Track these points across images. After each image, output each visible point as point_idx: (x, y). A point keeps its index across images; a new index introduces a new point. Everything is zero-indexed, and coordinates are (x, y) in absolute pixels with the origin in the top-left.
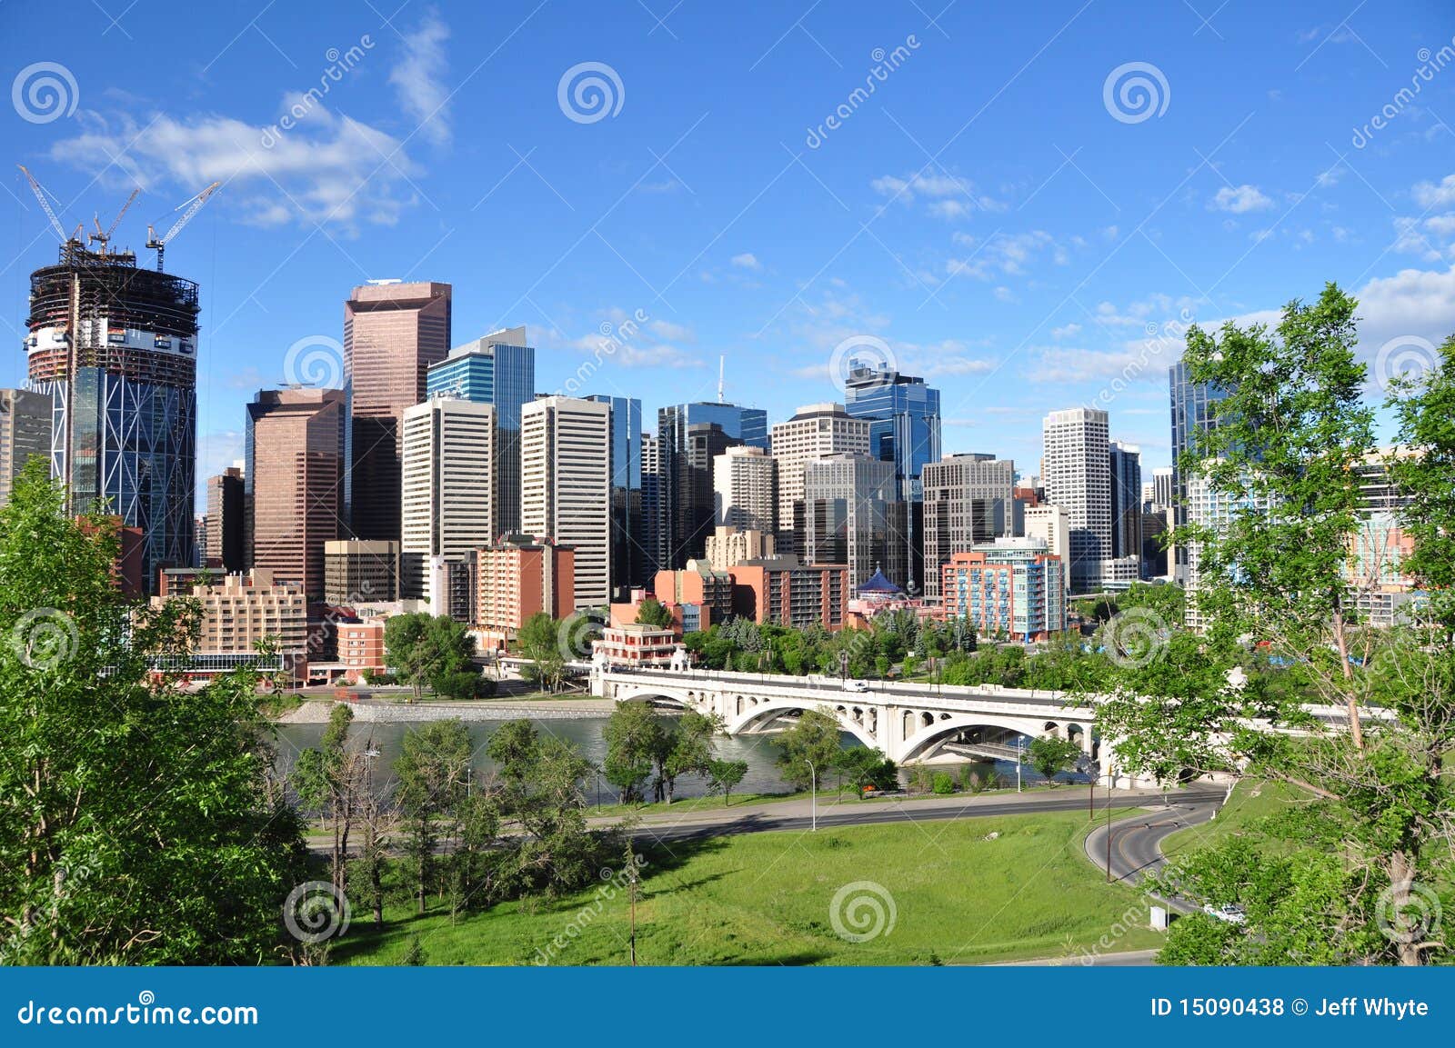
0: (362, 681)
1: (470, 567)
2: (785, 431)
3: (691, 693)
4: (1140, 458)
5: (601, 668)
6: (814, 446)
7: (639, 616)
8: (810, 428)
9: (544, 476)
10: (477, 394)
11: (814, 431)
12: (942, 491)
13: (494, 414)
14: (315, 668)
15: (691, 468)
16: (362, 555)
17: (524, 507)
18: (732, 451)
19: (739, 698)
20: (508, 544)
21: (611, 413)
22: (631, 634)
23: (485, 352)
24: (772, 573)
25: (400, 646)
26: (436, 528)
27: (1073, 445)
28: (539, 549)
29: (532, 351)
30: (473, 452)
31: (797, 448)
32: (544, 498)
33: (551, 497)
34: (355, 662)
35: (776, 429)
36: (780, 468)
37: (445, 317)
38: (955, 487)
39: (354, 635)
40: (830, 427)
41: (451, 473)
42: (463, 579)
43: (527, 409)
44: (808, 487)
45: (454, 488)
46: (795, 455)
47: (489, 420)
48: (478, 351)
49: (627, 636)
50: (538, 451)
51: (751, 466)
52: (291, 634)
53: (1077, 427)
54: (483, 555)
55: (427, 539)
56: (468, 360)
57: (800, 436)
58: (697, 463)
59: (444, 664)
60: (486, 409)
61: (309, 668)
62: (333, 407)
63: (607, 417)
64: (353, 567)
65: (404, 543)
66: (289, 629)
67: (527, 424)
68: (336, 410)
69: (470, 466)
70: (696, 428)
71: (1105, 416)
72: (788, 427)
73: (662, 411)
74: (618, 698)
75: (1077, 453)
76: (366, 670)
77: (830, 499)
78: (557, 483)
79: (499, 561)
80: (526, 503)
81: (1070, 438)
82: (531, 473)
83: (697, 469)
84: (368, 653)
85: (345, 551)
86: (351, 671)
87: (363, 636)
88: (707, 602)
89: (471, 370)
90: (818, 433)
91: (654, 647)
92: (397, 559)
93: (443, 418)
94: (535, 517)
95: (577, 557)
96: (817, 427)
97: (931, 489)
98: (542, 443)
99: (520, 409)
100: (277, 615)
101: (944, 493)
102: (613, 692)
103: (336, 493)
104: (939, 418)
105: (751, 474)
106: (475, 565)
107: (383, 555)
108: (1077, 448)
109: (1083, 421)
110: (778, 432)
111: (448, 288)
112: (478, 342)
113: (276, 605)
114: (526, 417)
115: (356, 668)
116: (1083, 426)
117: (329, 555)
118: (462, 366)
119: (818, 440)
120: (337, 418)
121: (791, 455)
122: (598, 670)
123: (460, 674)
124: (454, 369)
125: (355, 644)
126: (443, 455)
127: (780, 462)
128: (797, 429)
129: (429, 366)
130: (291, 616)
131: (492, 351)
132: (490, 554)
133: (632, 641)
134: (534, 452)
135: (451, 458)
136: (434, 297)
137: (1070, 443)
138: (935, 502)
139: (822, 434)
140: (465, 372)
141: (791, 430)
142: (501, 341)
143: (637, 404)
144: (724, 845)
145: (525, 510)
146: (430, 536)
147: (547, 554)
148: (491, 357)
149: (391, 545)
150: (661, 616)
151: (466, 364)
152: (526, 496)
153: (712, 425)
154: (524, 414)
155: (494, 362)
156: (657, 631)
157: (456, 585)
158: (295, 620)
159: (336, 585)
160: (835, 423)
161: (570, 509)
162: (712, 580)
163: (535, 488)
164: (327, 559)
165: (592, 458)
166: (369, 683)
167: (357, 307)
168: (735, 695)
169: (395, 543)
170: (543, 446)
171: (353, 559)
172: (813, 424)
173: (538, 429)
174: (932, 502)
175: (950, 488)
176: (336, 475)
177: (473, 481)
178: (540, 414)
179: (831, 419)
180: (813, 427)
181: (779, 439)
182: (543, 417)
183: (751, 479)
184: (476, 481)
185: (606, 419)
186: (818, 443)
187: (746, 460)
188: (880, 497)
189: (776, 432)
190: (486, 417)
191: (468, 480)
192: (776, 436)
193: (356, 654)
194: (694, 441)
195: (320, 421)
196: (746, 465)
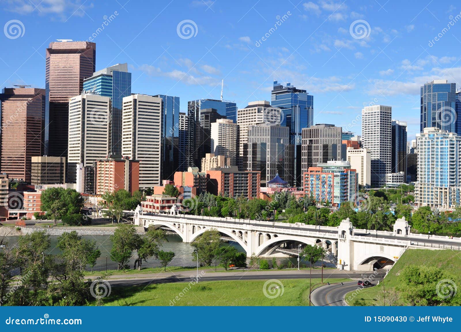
0: (34, 218)
1: (94, 169)
2: (243, 113)
3: (175, 224)
4: (407, 128)
5: (138, 213)
6: (255, 120)
7: (164, 191)
9: (131, 129)
10: (104, 93)
11: (255, 113)
12: (310, 140)
13: (110, 101)
14: (12, 212)
15: (202, 128)
16: (48, 163)
17: (123, 143)
18: (219, 121)
19: (194, 226)
20: (110, 159)
21: (162, 102)
22: (157, 199)
23: (109, 74)
24: (225, 174)
25: (48, 202)
26: (83, 152)
27: (375, 122)
28: (124, 161)
29: (130, 74)
31: (248, 120)
32: (131, 139)
33: (134, 139)
34: (31, 209)
35: (239, 112)
36: (240, 129)
37: (92, 57)
38: (315, 139)
39: (31, 197)
40: (263, 111)
41: (90, 127)
42: (91, 174)
43: (125, 99)
44: (249, 137)
45: (91, 134)
46: (247, 123)
48: (106, 73)
49: (155, 200)
50: (129, 118)
51: (227, 128)
52: (1, 196)
53: (376, 113)
54: (99, 163)
55: (79, 157)
56: (100, 77)
57: (249, 115)
58: (205, 126)
59: (67, 210)
60: (107, 99)
61: (9, 212)
62: (40, 97)
63: (161, 104)
64: (43, 168)
65: (69, 158)
67: (125, 106)
70: (205, 110)
71: (390, 109)
72: (244, 111)
73: (189, 103)
74: (145, 227)
75: (376, 125)
76: (36, 213)
77: (259, 143)
78: (137, 133)
79: (106, 166)
80: (124, 141)
81: (373, 118)
82: (126, 128)
83: (205, 129)
84: (37, 205)
85: (40, 161)
86: (29, 213)
87: (35, 197)
88: (195, 186)
89: (102, 82)
90: (257, 114)
91: (167, 205)
92: (64, 165)
93: (86, 103)
94: (127, 148)
95: (140, 166)
96: (257, 111)
97: (305, 139)
98: (131, 115)
99: (122, 100)
101: (311, 141)
102: (143, 223)
103: (41, 136)
104: (312, 108)
105: (227, 131)
106: (96, 168)
107: (58, 163)
108: (376, 123)
109: (379, 111)
110: (240, 113)
111: (94, 45)
112: (106, 69)
114: (125, 103)
115: (31, 212)
116: (379, 113)
117: (34, 163)
118: (98, 80)
119: (257, 117)
120: (41, 101)
121: (245, 123)
122: (137, 214)
123: (75, 215)
124: (95, 81)
125: (31, 201)
126: (86, 119)
127: (240, 126)
128: (248, 112)
129: (84, 80)
130: (1, 188)
131: (112, 74)
132: (103, 163)
133: (157, 202)
134: (128, 119)
136: (87, 48)
137: (373, 121)
138: (307, 145)
139: (259, 114)
140: (99, 82)
141: (245, 112)
142: (116, 69)
143: (177, 99)
144: (154, 288)
145: (124, 145)
146: (80, 155)
147: (127, 164)
148: (112, 76)
149: (61, 159)
150: (174, 192)
151: (100, 79)
152: (124, 138)
153: (213, 109)
154: (124, 102)
155: (112, 78)
156: (169, 198)
157: (88, 177)
159: (36, 176)
161: (143, 144)
162: (198, 176)
163: (128, 135)
164: (32, 165)
165: (153, 122)
166: (37, 219)
167: (52, 51)
168: (192, 225)
169: (64, 158)
170: (132, 116)
171: (44, 165)
172: (255, 109)
173: (129, 109)
174: (305, 145)
175: (313, 139)
176: (41, 128)
177: (100, 131)
178: (131, 102)
179: (263, 107)
180: (255, 111)
181: (240, 116)
182: (132, 103)
183: (227, 133)
184: (101, 131)
185: (160, 105)
186: (257, 118)
187: (225, 125)
188: (282, 142)
189: (239, 113)
190: (107, 103)
191: (97, 131)
192: (239, 115)
193: (32, 206)
194: (203, 116)
195: (33, 103)
196: (225, 127)
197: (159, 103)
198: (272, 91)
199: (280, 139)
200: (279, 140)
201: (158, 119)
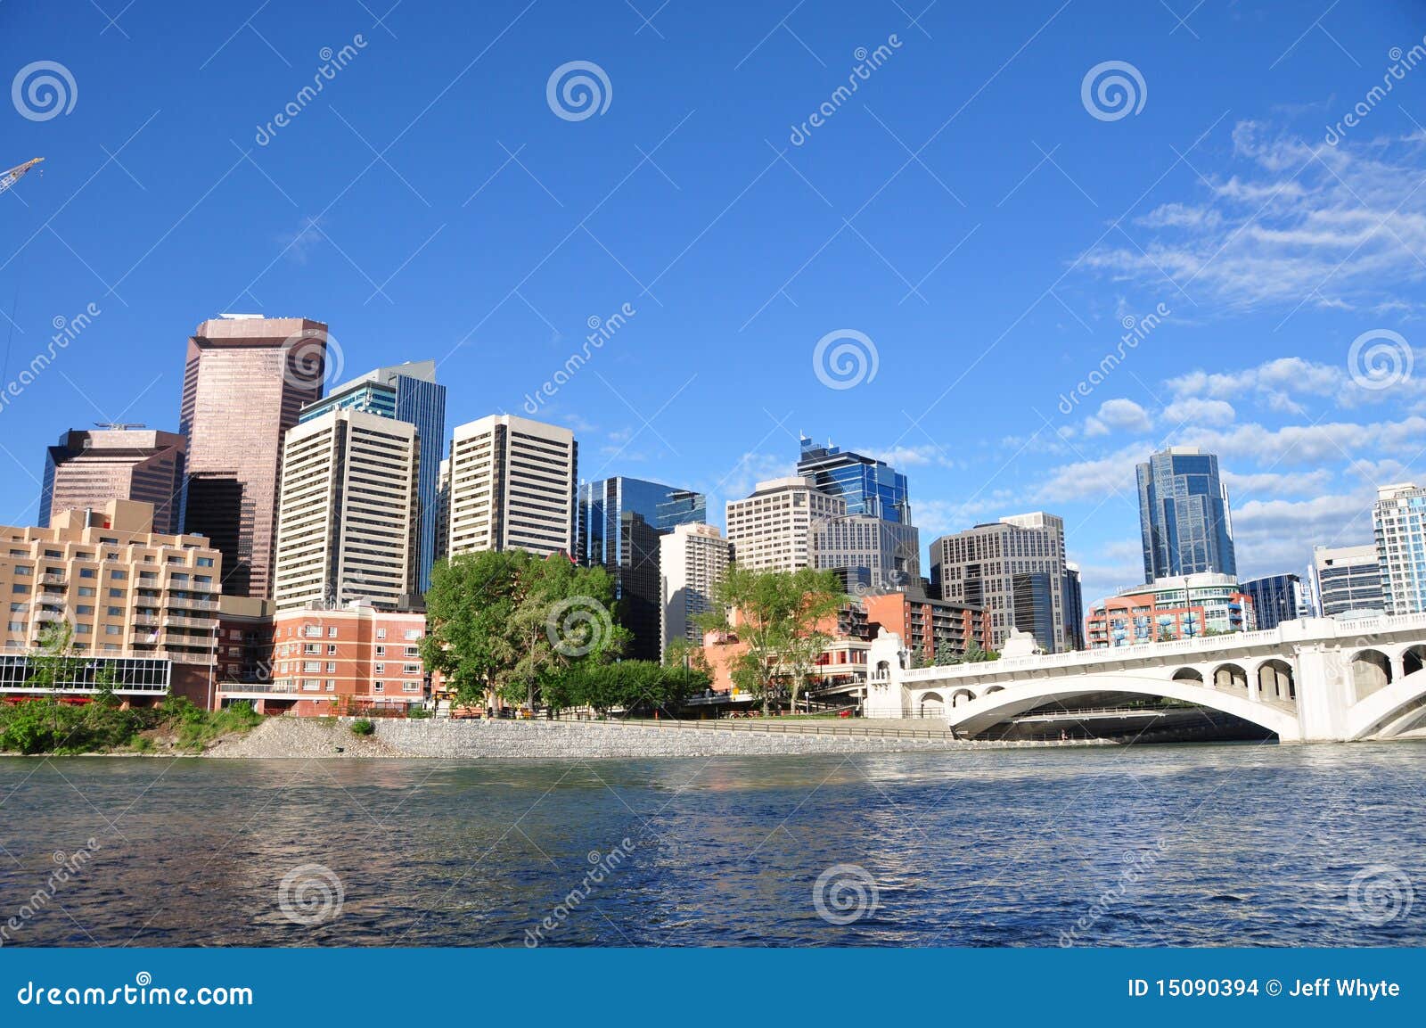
2: (745, 510)
4: (1079, 575)
6: (786, 525)
8: (781, 503)
11: (787, 506)
12: (969, 567)
13: (416, 438)
14: (231, 695)
18: (683, 530)
21: (575, 444)
23: (385, 382)
24: (913, 604)
29: (440, 386)
30: (387, 485)
31: (763, 529)
33: (498, 546)
34: (315, 685)
35: (732, 508)
36: (737, 555)
38: (989, 561)
39: (316, 632)
40: (806, 503)
41: (356, 510)
43: (463, 432)
44: (820, 553)
45: (359, 530)
46: (759, 537)
47: (410, 445)
48: (376, 380)
50: (479, 485)
51: (708, 548)
52: (187, 622)
57: (767, 513)
61: (219, 695)
63: (570, 448)
66: (186, 613)
67: (459, 454)
68: (173, 459)
69: (382, 504)
71: (1060, 522)
72: (750, 504)
77: (850, 567)
78: (506, 527)
82: (465, 517)
84: (341, 669)
86: (306, 703)
87: (334, 633)
90: (792, 509)
93: (350, 434)
96: (791, 501)
97: (955, 565)
99: (451, 434)
100: (162, 582)
101: (974, 569)
105: (708, 558)
110: (736, 511)
111: (325, 327)
112: (379, 372)
113: (160, 564)
114: (460, 444)
115: (315, 698)
119: (792, 517)
121: (754, 538)
125: (318, 649)
126: (347, 483)
127: (737, 548)
128: (762, 506)
129: (303, 408)
130: (189, 585)
131: (394, 384)
134: (472, 487)
135: (357, 490)
138: (961, 581)
139: (797, 509)
141: (753, 508)
142: (406, 375)
148: (393, 391)
151: (362, 395)
152: (456, 549)
154: (457, 440)
155: (396, 396)
158: (197, 595)
160: (813, 497)
163: (472, 535)
165: (551, 499)
167: (204, 343)
170: (488, 479)
172: (785, 498)
173: (479, 457)
174: (956, 582)
175: (982, 562)
177: (385, 524)
178: (486, 435)
179: (808, 492)
180: (786, 502)
181: (736, 520)
182: (492, 439)
183: (708, 564)
186: (792, 521)
187: (703, 540)
188: (905, 569)
189: (732, 512)
190: (406, 440)
191: (377, 523)
192: (731, 516)
193: (318, 670)
195: (150, 468)
196: (702, 546)
197: (565, 446)
198: (799, 465)
199: (902, 560)
200: (899, 561)
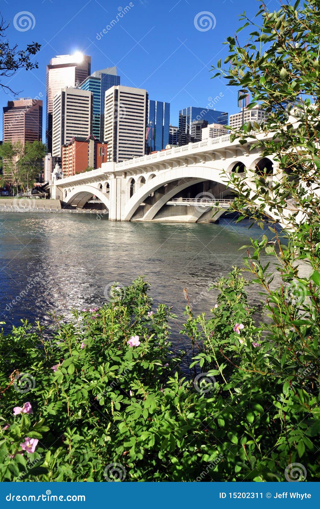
2: (235, 118)
8: (247, 115)
9: (112, 123)
11: (249, 116)
13: (92, 96)
18: (210, 126)
21: (147, 95)
23: (97, 77)
28: (88, 142)
30: (81, 114)
33: (116, 134)
35: (231, 117)
37: (87, 70)
40: (257, 115)
41: (70, 123)
43: (108, 92)
45: (71, 130)
47: (90, 99)
48: (94, 76)
50: (111, 112)
51: (219, 133)
54: (64, 149)
56: (89, 80)
60: (88, 94)
62: (36, 108)
67: (107, 100)
68: (38, 109)
69: (80, 121)
72: (237, 116)
73: (180, 112)
78: (118, 127)
79: (70, 151)
80: (106, 138)
82: (108, 124)
89: (90, 84)
90: (250, 118)
93: (66, 96)
96: (250, 115)
98: (112, 108)
99: (104, 93)
112: (96, 73)
114: (107, 97)
120: (38, 112)
122: (54, 179)
126: (66, 114)
131: (100, 77)
132: (67, 149)
134: (109, 113)
135: (70, 116)
136: (83, 62)
139: (253, 117)
142: (105, 73)
143: (168, 106)
147: (92, 144)
148: (100, 79)
151: (88, 82)
152: (106, 135)
154: (106, 95)
155: (101, 81)
160: (259, 113)
163: (109, 130)
167: (51, 67)
172: (248, 113)
173: (111, 101)
178: (112, 94)
179: (257, 111)
181: (232, 122)
184: (83, 128)
185: (145, 98)
187: (216, 130)
189: (231, 119)
190: (88, 97)
194: (194, 127)
195: (31, 112)
196: (216, 132)
197: (143, 96)
201: (142, 113)
